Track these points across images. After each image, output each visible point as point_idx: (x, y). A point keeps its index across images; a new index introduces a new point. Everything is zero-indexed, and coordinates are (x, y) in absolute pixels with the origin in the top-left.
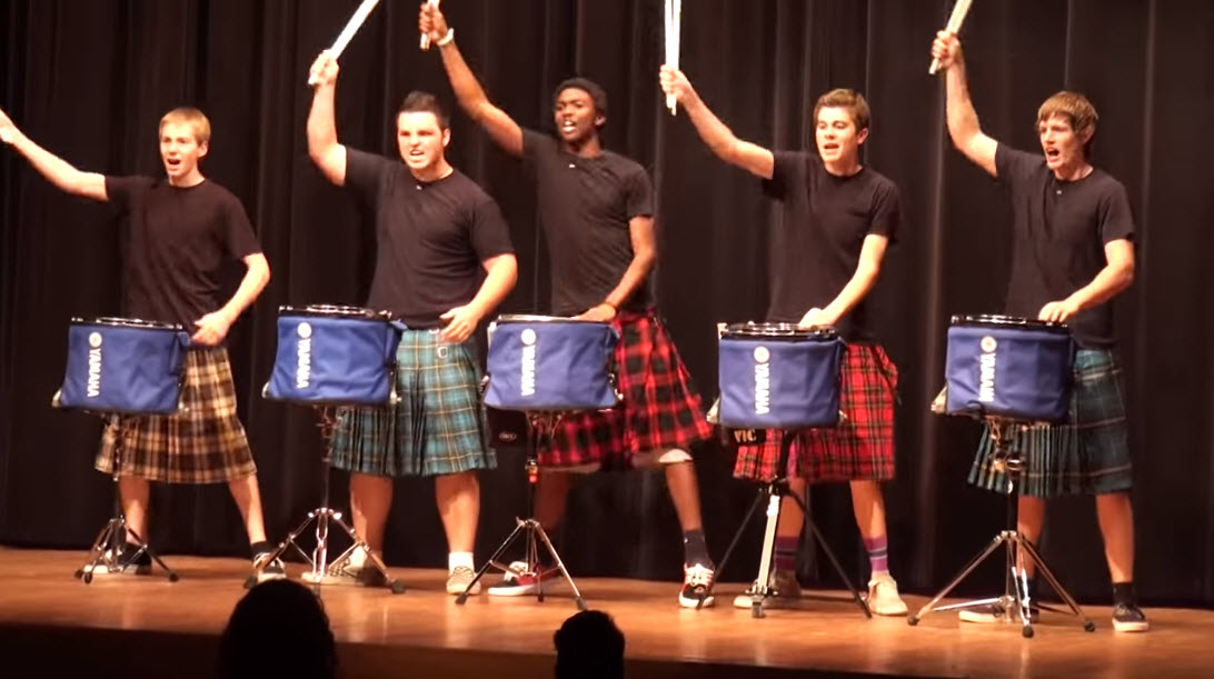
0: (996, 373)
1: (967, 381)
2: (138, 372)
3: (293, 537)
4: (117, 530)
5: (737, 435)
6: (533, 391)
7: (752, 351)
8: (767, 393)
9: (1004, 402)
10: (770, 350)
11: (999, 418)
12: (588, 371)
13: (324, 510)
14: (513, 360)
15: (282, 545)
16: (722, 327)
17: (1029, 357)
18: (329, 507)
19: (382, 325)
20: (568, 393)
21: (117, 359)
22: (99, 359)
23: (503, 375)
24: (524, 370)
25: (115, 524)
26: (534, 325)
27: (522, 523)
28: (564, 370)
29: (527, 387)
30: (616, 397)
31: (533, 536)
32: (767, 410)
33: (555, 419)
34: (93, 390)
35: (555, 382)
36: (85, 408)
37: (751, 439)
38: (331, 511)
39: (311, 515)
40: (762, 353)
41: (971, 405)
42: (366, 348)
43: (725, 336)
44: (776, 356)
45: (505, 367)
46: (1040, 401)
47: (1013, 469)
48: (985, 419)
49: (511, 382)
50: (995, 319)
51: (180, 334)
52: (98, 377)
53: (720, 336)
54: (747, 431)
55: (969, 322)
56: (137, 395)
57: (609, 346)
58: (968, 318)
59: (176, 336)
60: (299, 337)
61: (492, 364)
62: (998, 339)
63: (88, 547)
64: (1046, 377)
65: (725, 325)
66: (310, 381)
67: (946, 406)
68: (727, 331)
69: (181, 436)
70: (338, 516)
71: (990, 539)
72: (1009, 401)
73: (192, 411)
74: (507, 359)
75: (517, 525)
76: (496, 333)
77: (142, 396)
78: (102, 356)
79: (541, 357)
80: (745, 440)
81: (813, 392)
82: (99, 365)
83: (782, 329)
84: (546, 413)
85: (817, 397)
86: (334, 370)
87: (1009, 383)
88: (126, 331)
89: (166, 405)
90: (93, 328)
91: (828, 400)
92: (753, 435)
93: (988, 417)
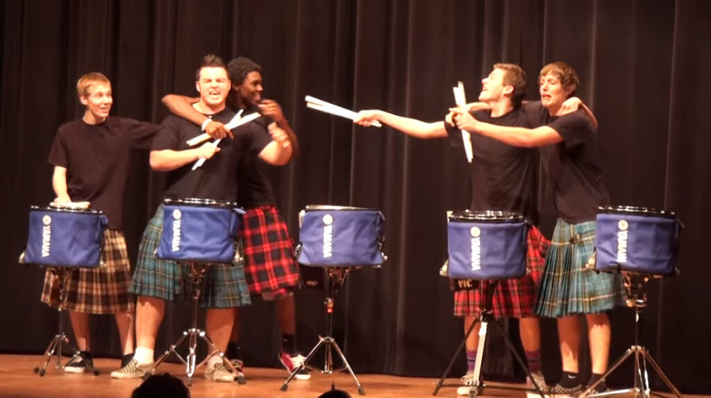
0: (627, 244)
1: (609, 249)
2: (75, 240)
3: (174, 347)
4: (60, 342)
5: (460, 283)
6: (330, 255)
7: (469, 229)
8: (479, 257)
9: (633, 262)
10: (481, 229)
11: (630, 272)
12: (365, 241)
13: (194, 330)
14: (318, 234)
15: (167, 353)
16: (449, 214)
17: (650, 233)
18: (197, 328)
19: (227, 211)
20: (353, 256)
21: (61, 232)
22: (49, 232)
23: (311, 244)
24: (325, 241)
25: (59, 338)
26: (331, 212)
27: (322, 340)
28: (350, 241)
29: (327, 252)
30: (383, 258)
31: (330, 347)
32: (479, 268)
33: (344, 272)
34: (45, 252)
35: (345, 249)
36: (41, 264)
37: (469, 286)
38: (198, 330)
39: (185, 333)
40: (475, 231)
41: (612, 264)
42: (217, 226)
43: (452, 220)
44: (485, 232)
45: (313, 239)
46: (656, 262)
47: (639, 306)
48: (621, 273)
49: (316, 248)
50: (627, 209)
51: (101, 216)
52: (49, 244)
53: (449, 220)
54: (466, 280)
55: (610, 210)
56: (74, 255)
57: (379, 225)
58: (610, 208)
59: (98, 218)
60: (174, 219)
61: (303, 237)
62: (629, 222)
63: (42, 353)
64: (660, 247)
65: (451, 212)
66: (180, 247)
67: (595, 265)
68: (453, 216)
69: (101, 282)
70: (202, 334)
71: (624, 352)
72: (636, 262)
73: (109, 266)
74: (313, 234)
75: (319, 340)
76: (306, 217)
77: (77, 257)
78: (51, 231)
79: (336, 234)
80: (465, 286)
81: (509, 256)
82: (49, 236)
83: (489, 215)
84: (338, 268)
85: (512, 259)
86: (194, 240)
87: (636, 250)
88: (66, 215)
89: (91, 262)
90: (44, 213)
91: (518, 261)
92: (470, 283)
93: (623, 272)
